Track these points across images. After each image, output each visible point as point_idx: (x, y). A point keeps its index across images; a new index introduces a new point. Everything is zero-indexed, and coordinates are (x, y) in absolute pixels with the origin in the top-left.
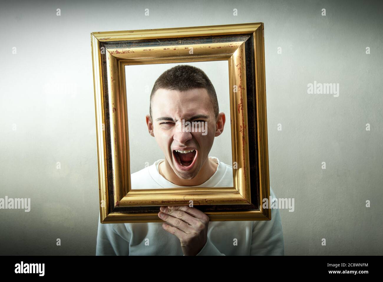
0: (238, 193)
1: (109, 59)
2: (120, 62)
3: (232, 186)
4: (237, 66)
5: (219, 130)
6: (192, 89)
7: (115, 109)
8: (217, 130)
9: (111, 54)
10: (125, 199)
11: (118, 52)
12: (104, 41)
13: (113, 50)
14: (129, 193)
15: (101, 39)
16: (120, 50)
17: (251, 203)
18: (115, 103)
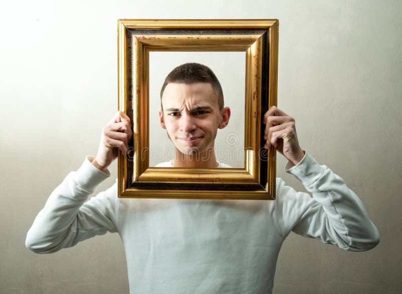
0: (248, 173)
1: (136, 44)
2: (146, 48)
3: (243, 167)
4: (254, 57)
5: (224, 123)
6: (196, 82)
7: (139, 92)
8: (222, 123)
9: (138, 39)
10: (143, 175)
11: (144, 38)
12: (131, 27)
13: (140, 36)
14: (147, 170)
15: (128, 26)
16: (147, 36)
17: (259, 182)
18: (139, 86)
